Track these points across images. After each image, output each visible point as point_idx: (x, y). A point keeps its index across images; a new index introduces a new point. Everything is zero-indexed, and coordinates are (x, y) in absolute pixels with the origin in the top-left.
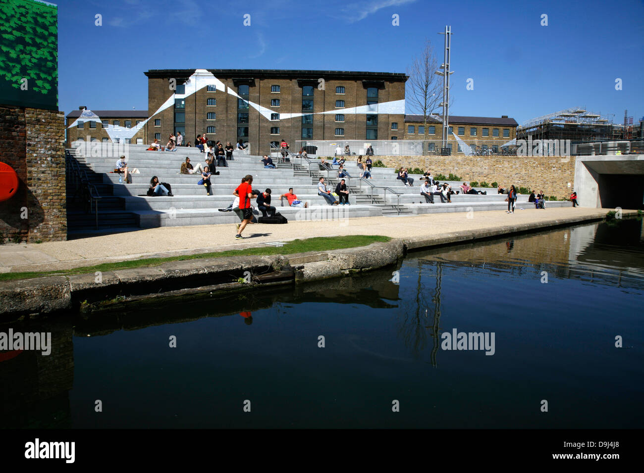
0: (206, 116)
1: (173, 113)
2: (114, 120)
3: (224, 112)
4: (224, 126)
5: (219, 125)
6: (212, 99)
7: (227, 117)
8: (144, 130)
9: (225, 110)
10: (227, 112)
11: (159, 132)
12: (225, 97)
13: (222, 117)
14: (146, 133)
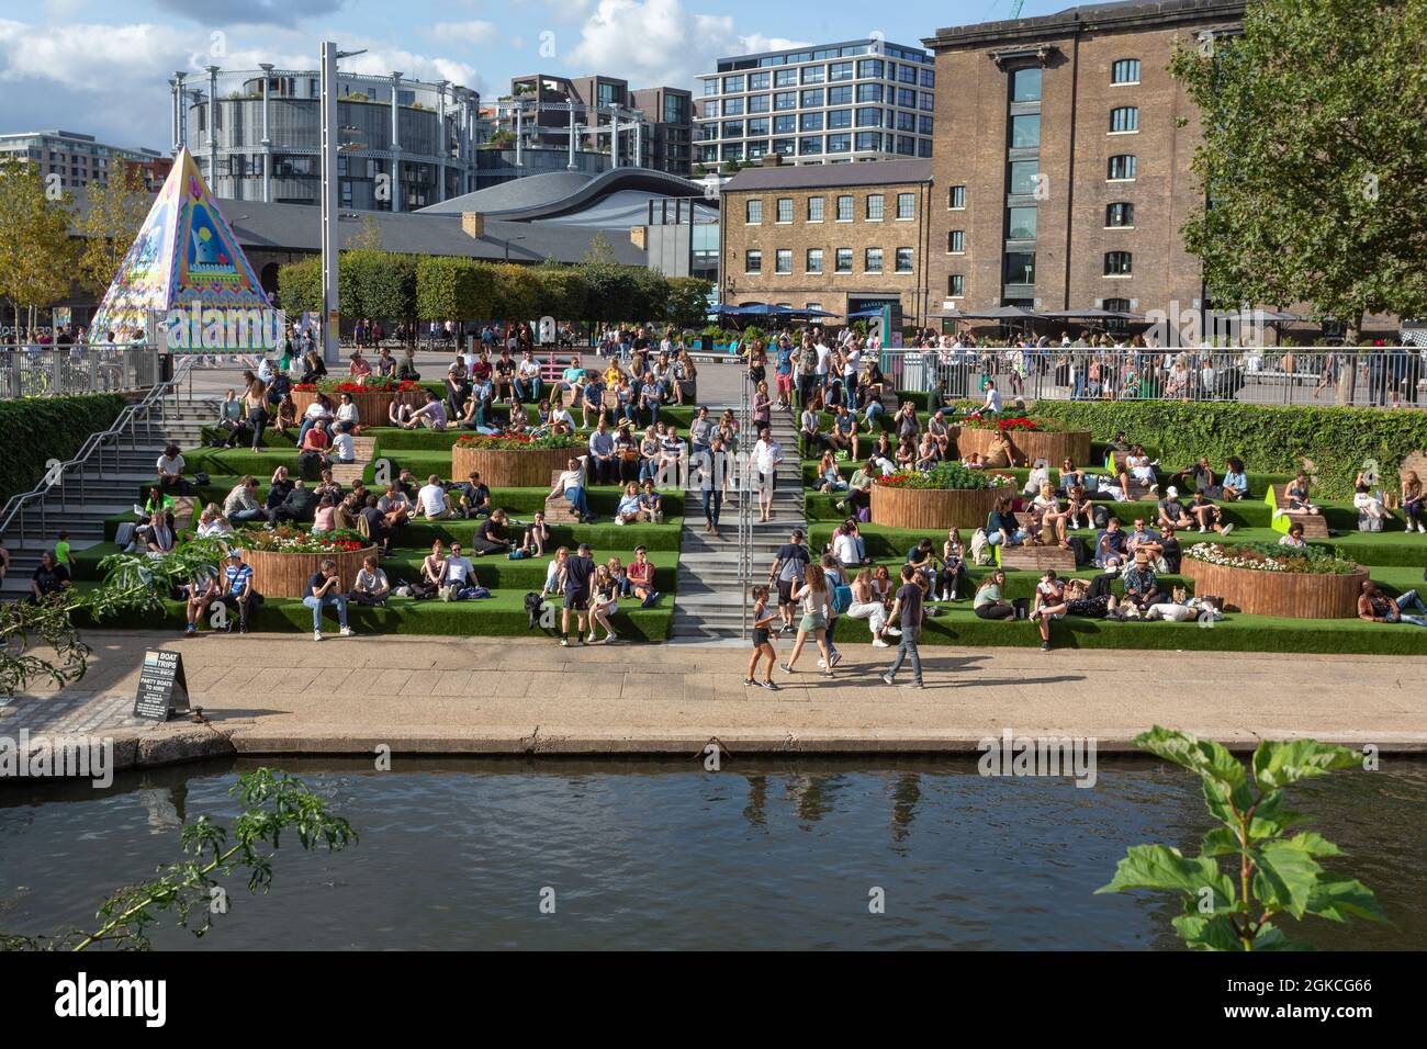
0: (1104, 167)
1: (1002, 163)
2: (839, 193)
3: (1166, 152)
4: (1161, 200)
5: (1146, 199)
6: (1127, 108)
7: (1173, 166)
8: (917, 225)
9: (1168, 144)
10: (1174, 150)
11: (962, 227)
12: (1168, 99)
13: (1157, 167)
14: (924, 231)
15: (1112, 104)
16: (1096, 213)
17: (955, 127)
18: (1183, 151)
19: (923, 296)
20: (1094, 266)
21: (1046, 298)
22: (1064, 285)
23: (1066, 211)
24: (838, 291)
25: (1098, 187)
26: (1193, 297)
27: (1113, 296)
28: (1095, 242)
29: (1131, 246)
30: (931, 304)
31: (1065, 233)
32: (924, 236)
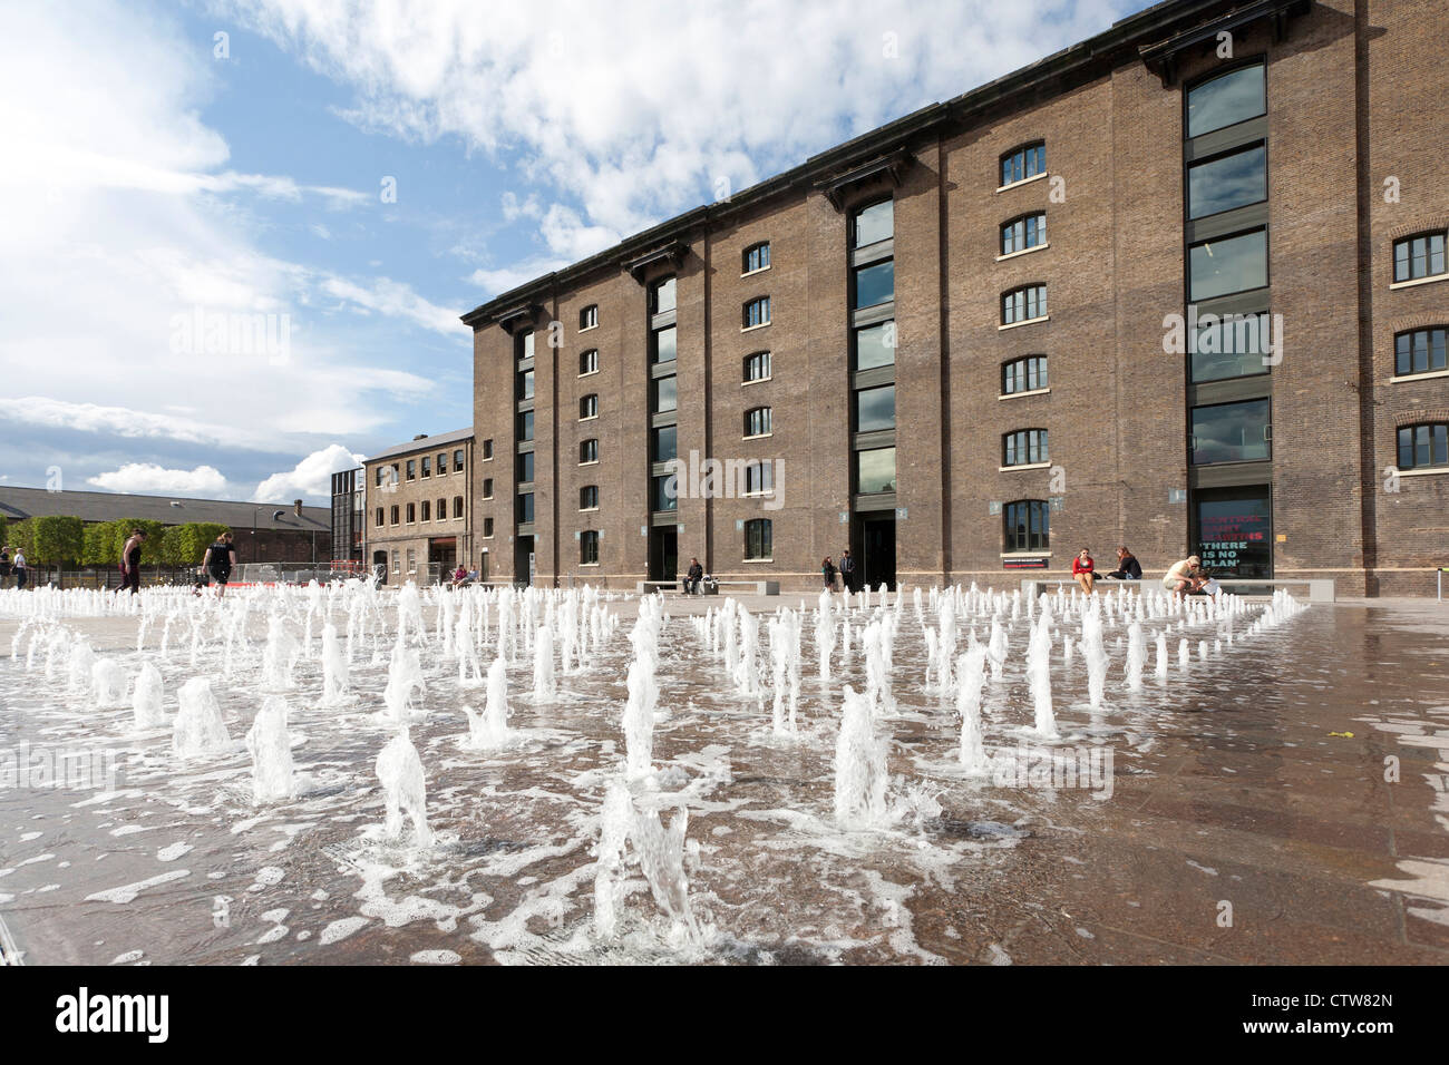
0: (577, 408)
1: (512, 415)
2: (422, 455)
3: (617, 385)
4: (616, 432)
5: (606, 433)
6: (593, 351)
7: (623, 399)
8: (465, 477)
9: (618, 379)
10: (622, 383)
12: (618, 336)
13: (613, 402)
14: (469, 481)
15: (581, 349)
16: (573, 451)
17: (486, 389)
18: (628, 383)
19: (469, 538)
20: (574, 502)
21: (542, 533)
22: (552, 521)
23: (552, 452)
24: (422, 537)
25: (574, 425)
26: (641, 525)
27: (587, 529)
28: (573, 478)
29: (596, 482)
30: (475, 544)
31: (552, 472)
32: (469, 486)
